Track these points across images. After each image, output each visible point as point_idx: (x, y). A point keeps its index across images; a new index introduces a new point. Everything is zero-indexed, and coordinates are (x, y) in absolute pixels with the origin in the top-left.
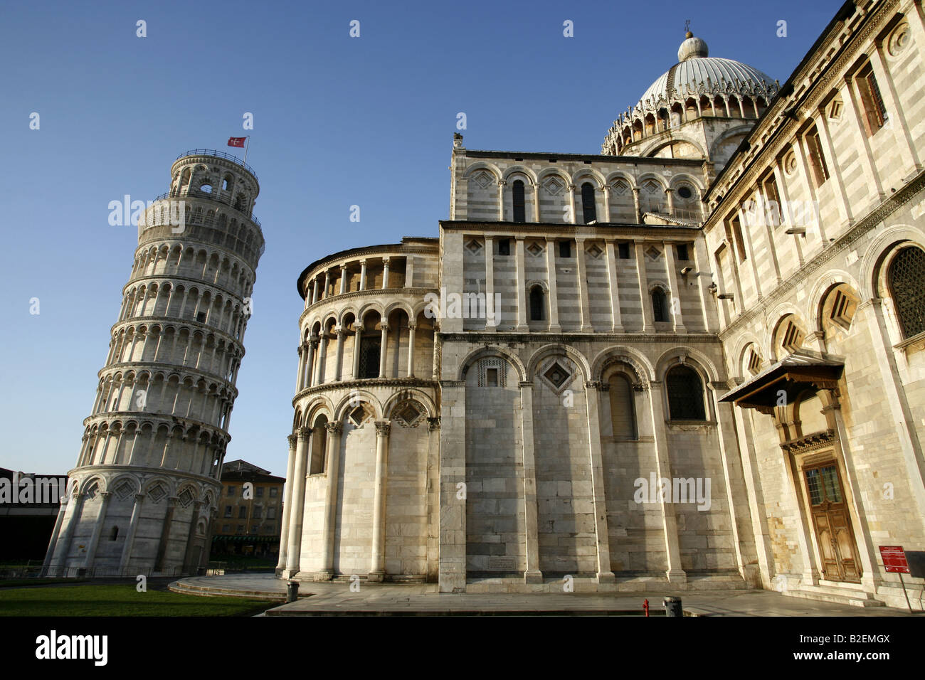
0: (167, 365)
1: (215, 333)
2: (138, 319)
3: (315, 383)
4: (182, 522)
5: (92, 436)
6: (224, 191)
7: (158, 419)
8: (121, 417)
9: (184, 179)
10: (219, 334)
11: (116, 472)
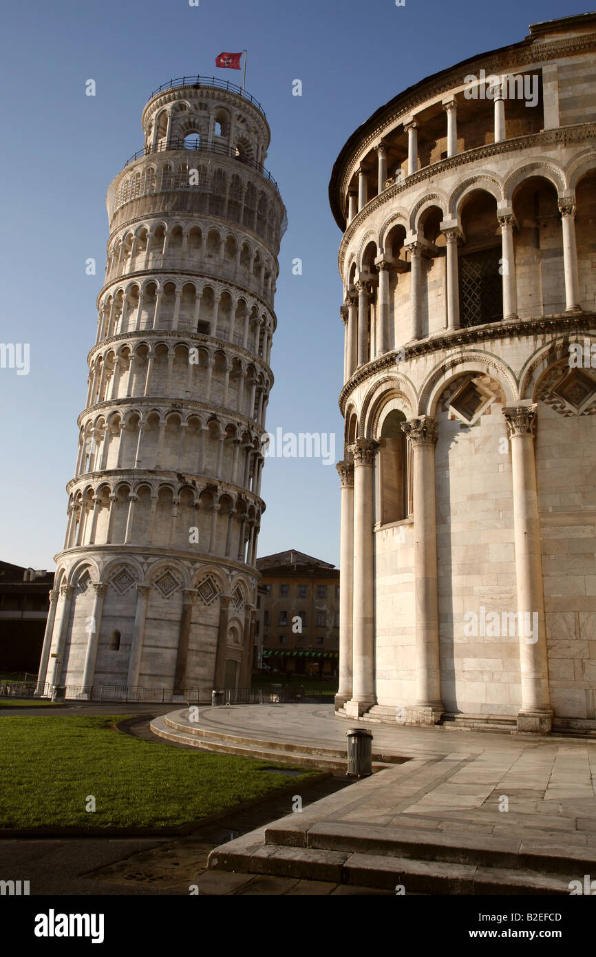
0: (163, 400)
1: (225, 348)
2: (118, 338)
3: (376, 355)
4: (205, 625)
5: (77, 508)
6: (216, 137)
7: (158, 478)
8: (110, 478)
9: (160, 129)
10: (231, 350)
11: (109, 554)
